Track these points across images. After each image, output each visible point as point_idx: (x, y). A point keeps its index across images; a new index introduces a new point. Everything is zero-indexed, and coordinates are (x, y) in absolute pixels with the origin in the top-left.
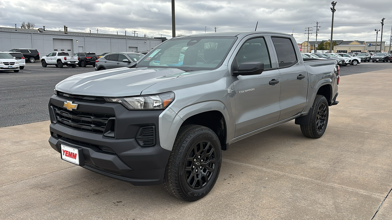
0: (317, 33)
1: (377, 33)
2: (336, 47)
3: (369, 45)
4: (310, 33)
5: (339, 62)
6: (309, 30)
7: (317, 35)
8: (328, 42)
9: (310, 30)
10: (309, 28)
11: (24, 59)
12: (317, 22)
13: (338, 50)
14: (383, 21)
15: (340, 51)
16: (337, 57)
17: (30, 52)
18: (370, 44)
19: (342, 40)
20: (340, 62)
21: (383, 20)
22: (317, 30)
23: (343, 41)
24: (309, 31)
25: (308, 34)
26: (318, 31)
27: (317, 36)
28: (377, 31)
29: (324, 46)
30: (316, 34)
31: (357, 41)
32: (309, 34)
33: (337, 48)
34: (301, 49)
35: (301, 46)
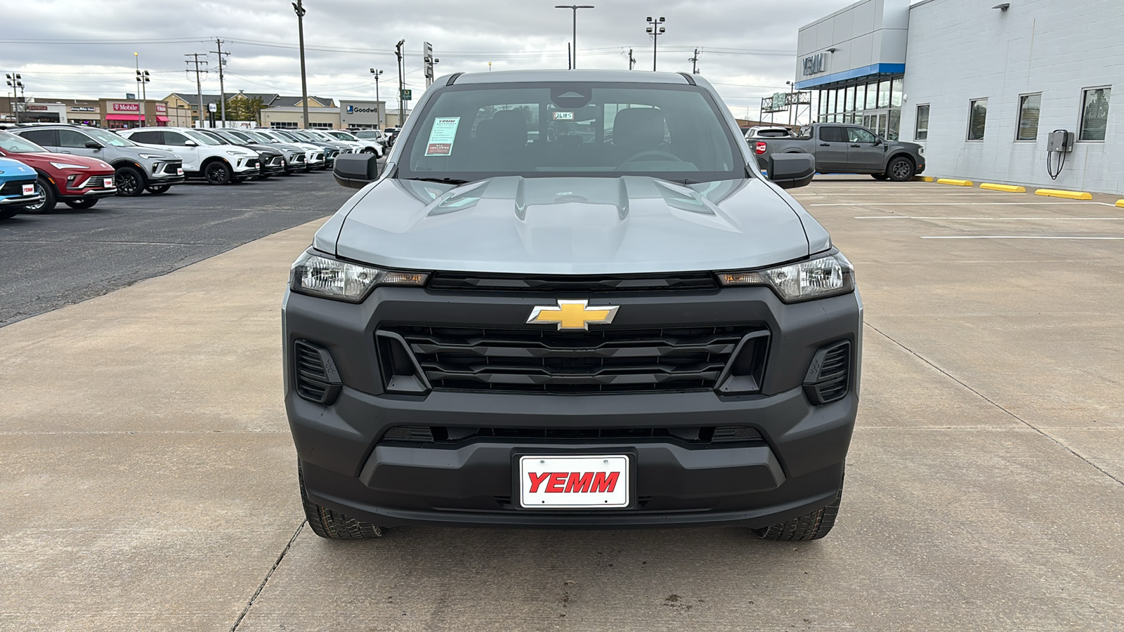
0: (221, 70)
1: (377, 78)
2: (267, 114)
3: (349, 109)
4: (202, 72)
5: (288, 158)
6: (197, 62)
7: (221, 77)
8: (239, 99)
9: (201, 62)
10: (196, 55)
12: (218, 40)
13: (273, 121)
14: (399, 49)
15: (279, 125)
16: (279, 142)
18: (351, 107)
19: (275, 95)
20: (291, 158)
21: (398, 47)
22: (223, 62)
23: (278, 96)
24: (199, 64)
25: (197, 72)
26: (222, 66)
27: (222, 81)
28: (377, 74)
29: (230, 110)
30: (219, 74)
31: (315, 97)
32: (199, 73)
33: (269, 116)
34: (167, 116)
35: (166, 107)
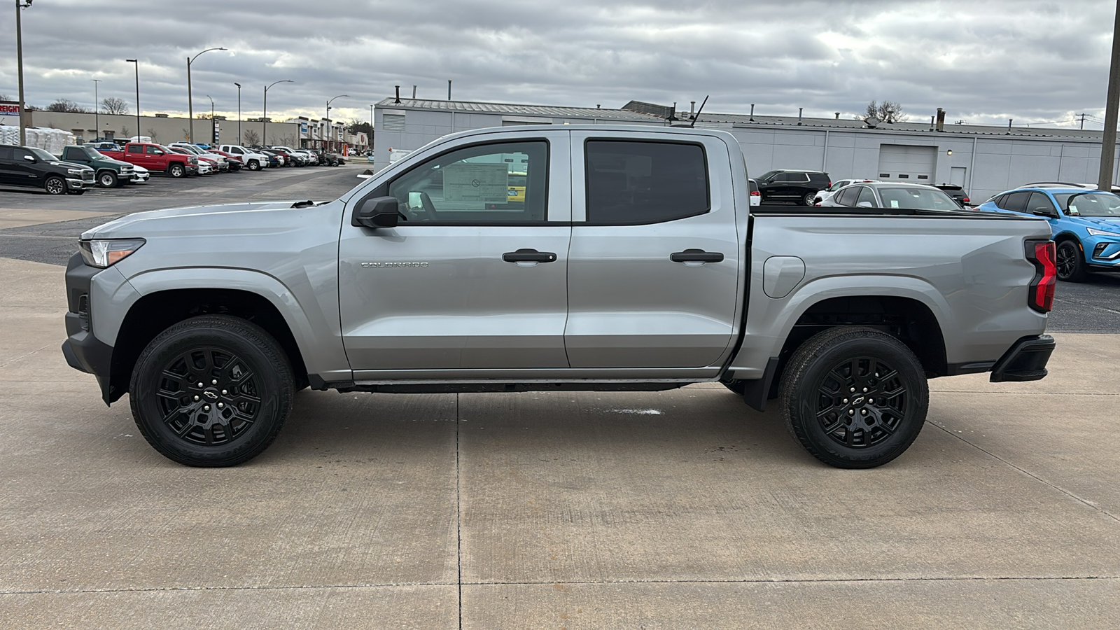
11: (758, 195)
17: (809, 180)
